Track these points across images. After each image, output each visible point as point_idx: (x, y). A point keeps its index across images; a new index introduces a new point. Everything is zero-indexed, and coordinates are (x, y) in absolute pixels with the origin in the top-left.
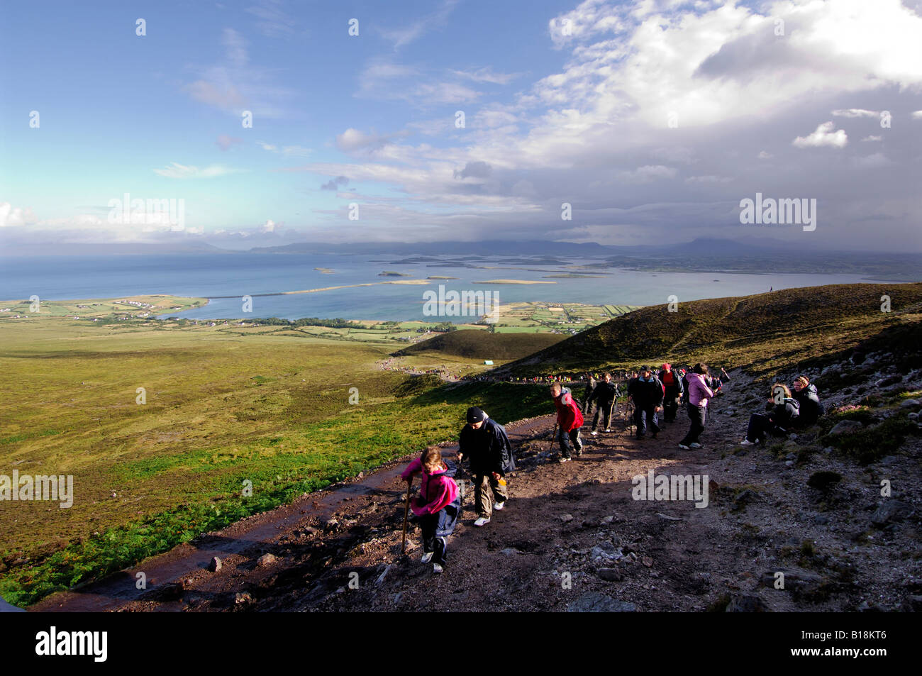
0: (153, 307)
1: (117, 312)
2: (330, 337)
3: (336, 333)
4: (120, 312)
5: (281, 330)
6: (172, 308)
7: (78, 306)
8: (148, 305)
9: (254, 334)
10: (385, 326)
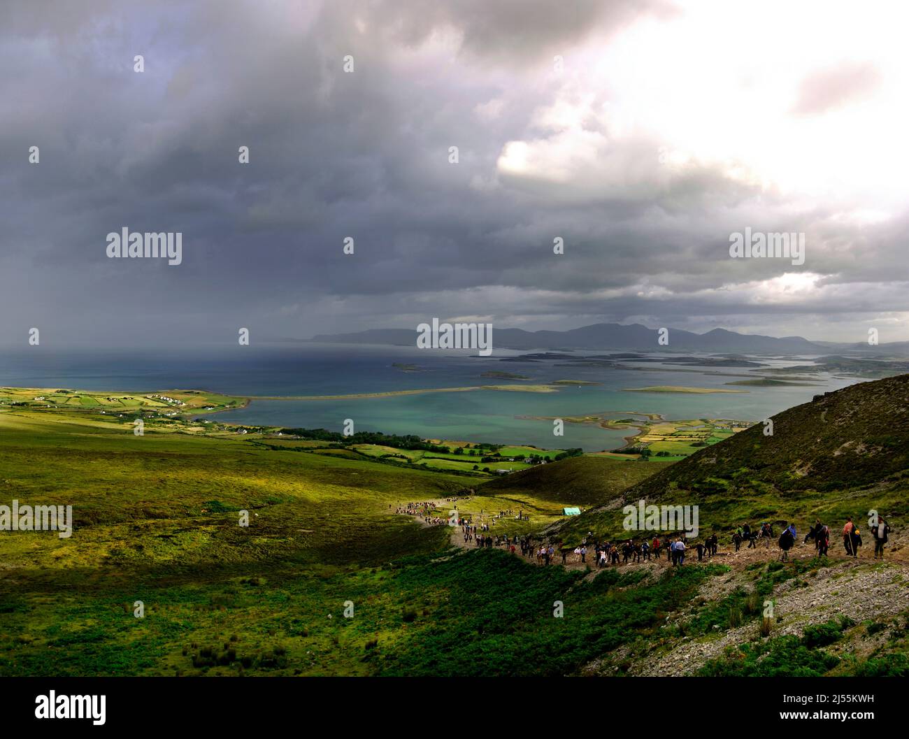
0: (184, 404)
1: (144, 409)
2: (390, 461)
3: (402, 457)
4: (148, 409)
5: (326, 448)
6: (204, 408)
7: (108, 399)
8: (179, 402)
9: (289, 449)
10: (477, 451)
